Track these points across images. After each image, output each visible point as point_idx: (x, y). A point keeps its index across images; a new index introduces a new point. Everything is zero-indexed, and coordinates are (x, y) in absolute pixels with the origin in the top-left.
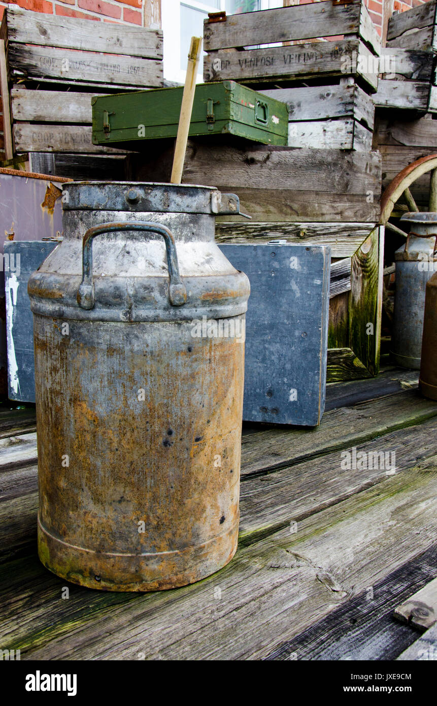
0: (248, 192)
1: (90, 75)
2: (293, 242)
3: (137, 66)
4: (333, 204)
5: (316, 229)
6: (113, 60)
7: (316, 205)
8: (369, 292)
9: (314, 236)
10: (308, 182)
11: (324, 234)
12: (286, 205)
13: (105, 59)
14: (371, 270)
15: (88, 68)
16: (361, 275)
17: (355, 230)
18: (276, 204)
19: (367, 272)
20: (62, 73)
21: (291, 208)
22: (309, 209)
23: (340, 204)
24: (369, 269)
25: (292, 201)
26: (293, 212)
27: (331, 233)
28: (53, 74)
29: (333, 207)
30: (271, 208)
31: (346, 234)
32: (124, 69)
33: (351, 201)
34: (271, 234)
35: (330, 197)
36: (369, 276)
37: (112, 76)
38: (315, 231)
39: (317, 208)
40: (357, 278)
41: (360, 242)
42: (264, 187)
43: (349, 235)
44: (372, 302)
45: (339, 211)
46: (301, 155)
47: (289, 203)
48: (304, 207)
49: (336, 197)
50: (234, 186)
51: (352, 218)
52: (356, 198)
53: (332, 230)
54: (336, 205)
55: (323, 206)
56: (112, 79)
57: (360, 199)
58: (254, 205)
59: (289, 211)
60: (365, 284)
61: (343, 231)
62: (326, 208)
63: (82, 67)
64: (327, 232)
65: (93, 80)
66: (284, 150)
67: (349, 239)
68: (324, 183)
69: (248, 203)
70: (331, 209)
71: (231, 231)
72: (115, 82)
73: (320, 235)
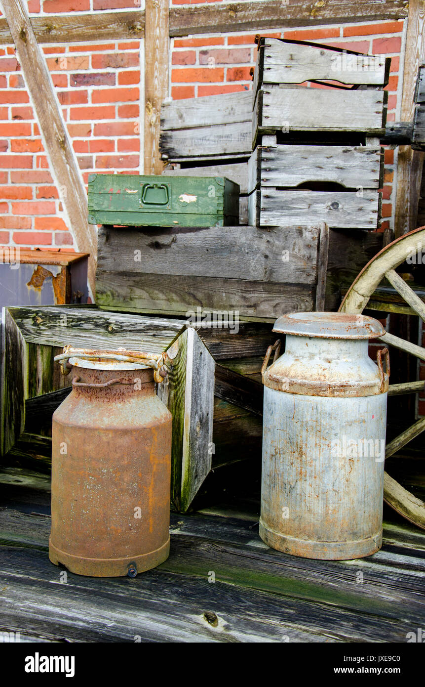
0: (151, 278)
1: (209, 148)
2: (103, 336)
3: (245, 132)
4: (244, 295)
5: (122, 324)
6: (227, 130)
7: (224, 295)
8: (176, 406)
9: (122, 332)
10: (216, 267)
11: (130, 331)
12: (190, 294)
13: (220, 131)
14: (178, 380)
15: (208, 142)
16: (168, 384)
17: (161, 330)
18: (179, 292)
19: (174, 381)
20: (190, 151)
21: (194, 297)
22: (215, 299)
23: (253, 295)
24: (176, 377)
25: (196, 289)
26: (197, 302)
27: (138, 331)
28: (185, 153)
29: (244, 298)
30: (175, 297)
31: (151, 333)
32: (235, 138)
33: (269, 292)
34: (86, 326)
35: (240, 286)
36: (176, 387)
37: (225, 147)
38: (122, 327)
39: (225, 299)
40: (163, 386)
41: (166, 344)
42: (168, 273)
43: (154, 335)
44: (179, 419)
45: (252, 304)
46: (208, 236)
47: (192, 292)
48: (209, 297)
49: (249, 286)
50: (139, 271)
51: (270, 313)
52: (276, 288)
53: (138, 328)
54: (248, 295)
55: (232, 296)
56: (225, 150)
57: (282, 289)
58: (157, 292)
59: (192, 300)
60: (172, 396)
61: (148, 330)
62: (236, 299)
63: (204, 142)
64: (133, 329)
65: (211, 153)
66: (190, 232)
67: (155, 340)
68: (237, 269)
69: (151, 291)
70: (242, 300)
71: (56, 319)
72: (227, 152)
73: (126, 331)
